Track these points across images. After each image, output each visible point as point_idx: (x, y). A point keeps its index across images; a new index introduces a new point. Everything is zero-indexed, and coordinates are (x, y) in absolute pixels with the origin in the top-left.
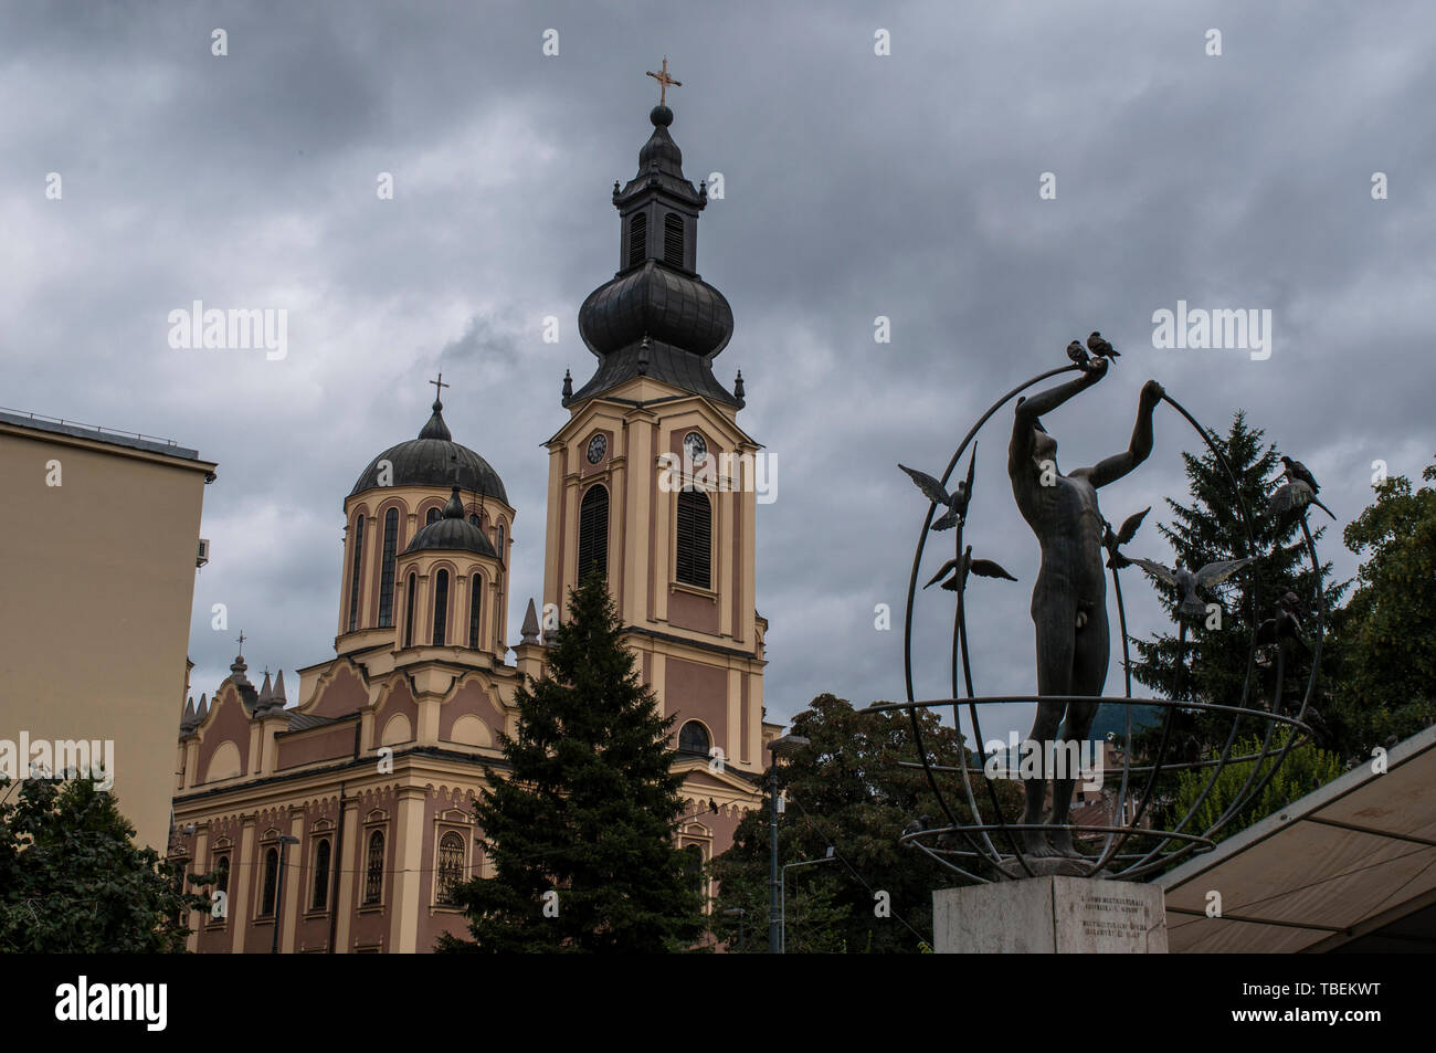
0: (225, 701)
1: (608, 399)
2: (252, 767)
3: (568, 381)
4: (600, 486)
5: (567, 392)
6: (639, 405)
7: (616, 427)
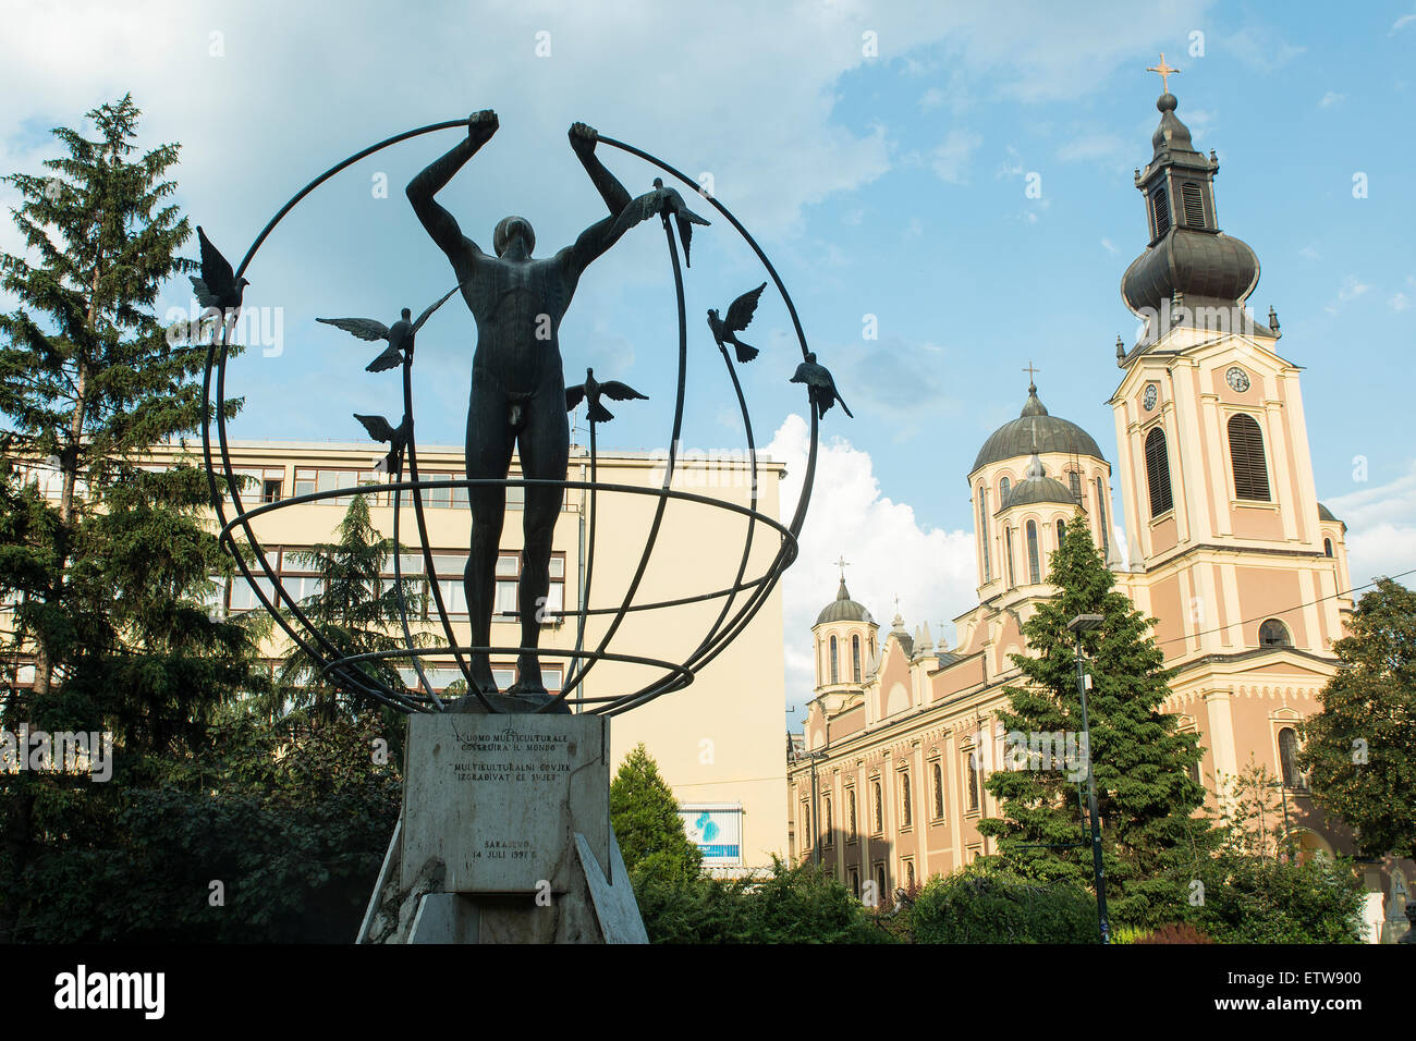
0: (892, 651)
1: (1154, 353)
2: (917, 701)
3: (1120, 345)
4: (1156, 429)
5: (1121, 355)
6: (1177, 353)
7: (1161, 375)
